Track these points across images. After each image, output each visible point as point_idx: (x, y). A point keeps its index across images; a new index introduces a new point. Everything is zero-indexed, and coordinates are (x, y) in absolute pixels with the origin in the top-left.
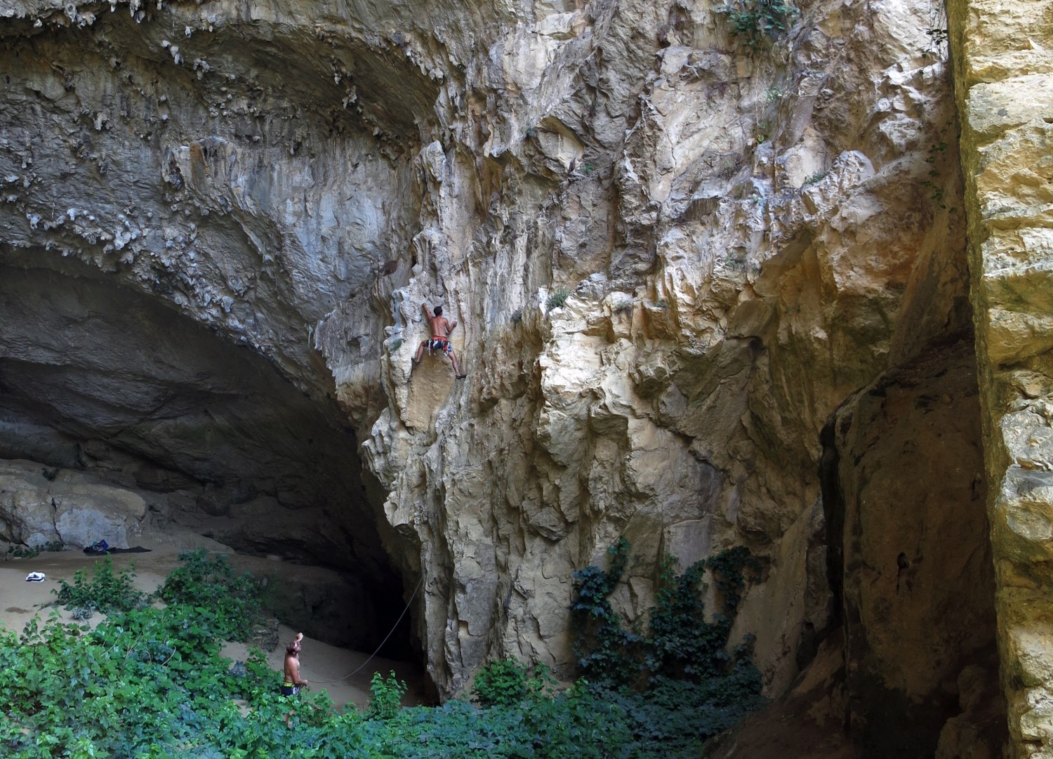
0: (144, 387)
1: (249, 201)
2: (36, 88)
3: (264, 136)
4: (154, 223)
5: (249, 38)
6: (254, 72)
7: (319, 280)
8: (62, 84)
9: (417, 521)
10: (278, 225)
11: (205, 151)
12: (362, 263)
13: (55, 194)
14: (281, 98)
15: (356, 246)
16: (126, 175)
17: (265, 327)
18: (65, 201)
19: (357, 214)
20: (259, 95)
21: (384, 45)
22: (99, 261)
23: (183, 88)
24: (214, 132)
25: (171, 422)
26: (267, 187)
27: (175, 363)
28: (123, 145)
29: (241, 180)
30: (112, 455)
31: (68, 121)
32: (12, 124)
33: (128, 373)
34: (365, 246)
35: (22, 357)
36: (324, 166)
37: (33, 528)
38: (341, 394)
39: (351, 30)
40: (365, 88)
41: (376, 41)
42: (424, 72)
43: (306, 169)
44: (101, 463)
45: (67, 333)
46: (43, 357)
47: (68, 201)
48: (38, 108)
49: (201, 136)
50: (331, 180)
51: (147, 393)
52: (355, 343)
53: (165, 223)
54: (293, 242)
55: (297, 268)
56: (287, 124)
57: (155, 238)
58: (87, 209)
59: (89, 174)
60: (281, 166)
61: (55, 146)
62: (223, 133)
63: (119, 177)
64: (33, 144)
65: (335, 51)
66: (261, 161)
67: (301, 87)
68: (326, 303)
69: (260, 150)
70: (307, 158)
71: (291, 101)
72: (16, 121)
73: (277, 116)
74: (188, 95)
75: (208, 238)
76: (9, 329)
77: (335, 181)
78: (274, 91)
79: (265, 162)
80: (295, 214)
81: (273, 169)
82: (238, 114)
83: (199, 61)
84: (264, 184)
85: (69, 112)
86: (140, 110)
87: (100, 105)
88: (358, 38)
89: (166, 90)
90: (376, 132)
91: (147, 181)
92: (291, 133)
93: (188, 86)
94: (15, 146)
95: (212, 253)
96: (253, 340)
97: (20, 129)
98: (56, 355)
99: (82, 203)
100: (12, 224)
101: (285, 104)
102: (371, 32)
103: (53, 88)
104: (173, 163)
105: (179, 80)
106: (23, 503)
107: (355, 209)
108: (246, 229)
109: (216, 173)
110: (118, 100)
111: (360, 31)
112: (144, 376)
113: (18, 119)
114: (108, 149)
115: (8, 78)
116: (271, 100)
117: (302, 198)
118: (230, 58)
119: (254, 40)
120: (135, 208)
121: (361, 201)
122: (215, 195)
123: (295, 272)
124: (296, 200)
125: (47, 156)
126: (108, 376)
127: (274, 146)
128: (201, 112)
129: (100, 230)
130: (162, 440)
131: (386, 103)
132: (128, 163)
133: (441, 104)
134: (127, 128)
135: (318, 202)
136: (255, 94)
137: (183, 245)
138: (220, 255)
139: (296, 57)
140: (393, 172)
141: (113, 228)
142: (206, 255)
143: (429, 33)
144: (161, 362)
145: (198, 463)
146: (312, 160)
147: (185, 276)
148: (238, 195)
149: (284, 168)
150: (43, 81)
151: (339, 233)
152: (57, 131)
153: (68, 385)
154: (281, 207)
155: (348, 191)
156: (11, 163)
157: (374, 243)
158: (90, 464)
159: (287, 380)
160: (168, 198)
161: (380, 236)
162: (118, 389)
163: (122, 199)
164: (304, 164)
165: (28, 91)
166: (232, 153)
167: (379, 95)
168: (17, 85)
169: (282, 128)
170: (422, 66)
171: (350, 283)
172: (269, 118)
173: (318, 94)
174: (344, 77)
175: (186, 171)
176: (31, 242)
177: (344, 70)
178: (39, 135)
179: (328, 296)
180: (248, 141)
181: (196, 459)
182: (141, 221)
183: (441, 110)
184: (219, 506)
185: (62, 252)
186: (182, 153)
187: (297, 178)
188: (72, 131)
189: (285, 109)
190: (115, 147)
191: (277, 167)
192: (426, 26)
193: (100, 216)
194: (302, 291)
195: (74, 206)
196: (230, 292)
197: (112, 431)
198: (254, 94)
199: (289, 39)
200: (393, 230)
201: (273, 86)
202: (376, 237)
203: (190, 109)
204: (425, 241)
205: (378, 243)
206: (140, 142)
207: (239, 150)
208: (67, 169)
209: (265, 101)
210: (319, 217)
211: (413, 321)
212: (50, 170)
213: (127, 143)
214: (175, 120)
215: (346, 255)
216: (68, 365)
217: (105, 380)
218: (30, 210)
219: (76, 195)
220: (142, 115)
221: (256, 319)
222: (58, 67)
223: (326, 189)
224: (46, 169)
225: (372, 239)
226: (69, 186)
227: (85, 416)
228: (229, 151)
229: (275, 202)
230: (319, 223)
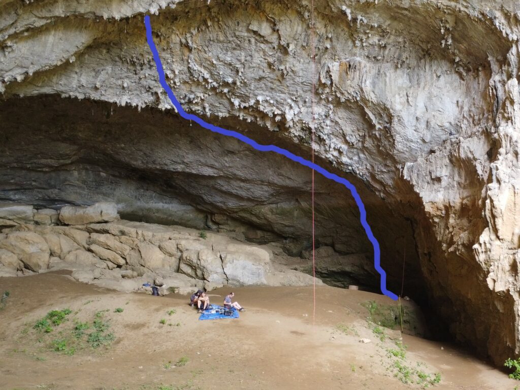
0: (266, 188)
1: (372, 95)
2: (255, 29)
3: (384, 57)
4: (308, 104)
5: (394, 5)
6: (388, 22)
7: (412, 141)
8: (271, 27)
9: (512, 290)
10: (391, 110)
11: (350, 66)
12: (441, 133)
13: (252, 88)
14: (399, 36)
15: (439, 124)
16: (298, 78)
17: (365, 162)
18: (256, 92)
19: (440, 106)
20: (387, 35)
21: (480, 16)
22: (269, 125)
23: (343, 30)
24: (355, 55)
25: (274, 206)
26: (383, 87)
27: (291, 177)
28: (300, 62)
29: (368, 82)
30: (229, 222)
31: (270, 48)
32: (234, 49)
33: (259, 181)
34: (445, 124)
35: (194, 172)
36: (418, 75)
37: (211, 272)
38: (428, 208)
39: (460, 6)
40: (457, 36)
41: (475, 14)
42: (504, 35)
43: (405, 75)
44: (221, 226)
45: (226, 159)
46: (208, 171)
47: (259, 92)
48: (253, 40)
49: (347, 57)
50: (422, 84)
51: (266, 191)
52: (439, 180)
53: (314, 105)
54: (400, 120)
55: (399, 134)
56: (398, 50)
57: (307, 113)
58: (270, 96)
59: (276, 78)
60: (391, 74)
61: (259, 62)
62: (360, 55)
63: (293, 79)
64: (246, 61)
65: (446, 16)
66: (379, 71)
67: (414, 31)
68: (414, 154)
69: (379, 65)
70: (406, 69)
71: (404, 38)
72: (239, 47)
73: (394, 46)
74: (345, 34)
75: (339, 113)
76: (190, 156)
77: (425, 85)
78: (396, 32)
79: (381, 72)
80: (401, 103)
81: (386, 75)
82: (372, 45)
83: (361, 17)
84: (381, 85)
85: (271, 43)
86: (314, 41)
87: (292, 39)
88: (465, 11)
89: (332, 31)
90: (457, 59)
91: (309, 82)
92: (400, 56)
93: (346, 29)
94: (234, 61)
95: (340, 121)
96: (356, 170)
97: (239, 52)
98: (216, 171)
99: (267, 93)
100: (220, 104)
101: (401, 40)
102: (474, 9)
103: (265, 29)
104: (328, 72)
105: (341, 26)
106: (204, 258)
107: (438, 103)
108: (367, 110)
109: (353, 78)
110: (303, 36)
111: (467, 7)
112: (269, 183)
113: (239, 46)
114: (290, 63)
115: (238, 23)
116: (392, 37)
117: (405, 94)
118: (377, 15)
119: (398, 7)
120: (299, 96)
121: (443, 98)
122: (351, 90)
123: (398, 136)
124: (401, 95)
125: (253, 67)
126: (244, 182)
127: (387, 62)
128: (350, 43)
129: (274, 108)
130: (268, 216)
131: (469, 45)
132: (301, 72)
133: (512, 54)
134: (304, 52)
135: (416, 98)
136: (385, 34)
137: (324, 117)
138: (344, 122)
139: (418, 16)
140: (462, 82)
141: (283, 107)
142: (337, 123)
143: (512, 14)
144: (283, 176)
145: (287, 228)
146: (408, 71)
147: (321, 134)
148: (366, 92)
149: (392, 75)
150: (260, 25)
151: (427, 116)
152: (261, 53)
153: (216, 186)
154: (393, 100)
155: (435, 91)
156: (230, 71)
157: (450, 123)
158: (214, 227)
159: (372, 191)
160: (320, 91)
161: (455, 120)
162: (249, 189)
163: (292, 91)
164: (403, 72)
165: (249, 31)
166: (365, 67)
167: (466, 41)
168: (243, 27)
169: (395, 53)
170: (504, 32)
171: (431, 144)
172: (389, 47)
173: (423, 36)
174: (447, 29)
175: (335, 77)
176: (229, 113)
177: (448, 26)
178: (251, 56)
179: (417, 150)
180: (373, 60)
181: (286, 226)
182: (301, 104)
183: (512, 57)
184: (295, 251)
185: (247, 119)
186: (335, 67)
187: (400, 81)
188: (271, 54)
189: (399, 42)
190: (295, 62)
191: (388, 74)
192: (511, 9)
193: (277, 101)
194: (400, 146)
195: (262, 95)
196: (347, 142)
197: (236, 210)
198: (383, 33)
199: (419, 8)
200: (464, 117)
201: (396, 30)
202: (452, 119)
203: (344, 41)
204: (507, 136)
205: (453, 123)
206: (311, 60)
207: (368, 65)
208: (263, 75)
209: (389, 38)
210: (416, 106)
211: (504, 182)
212: (253, 75)
213: (302, 60)
214: (333, 47)
215: (432, 129)
216: (221, 176)
217: (242, 184)
218: (233, 97)
219: (265, 89)
220: (314, 45)
221: (359, 158)
222: (271, 18)
223: (420, 89)
224: (250, 74)
225: (450, 121)
226: (262, 84)
227: (221, 202)
228: (363, 65)
229: (389, 95)
230: (416, 110)
